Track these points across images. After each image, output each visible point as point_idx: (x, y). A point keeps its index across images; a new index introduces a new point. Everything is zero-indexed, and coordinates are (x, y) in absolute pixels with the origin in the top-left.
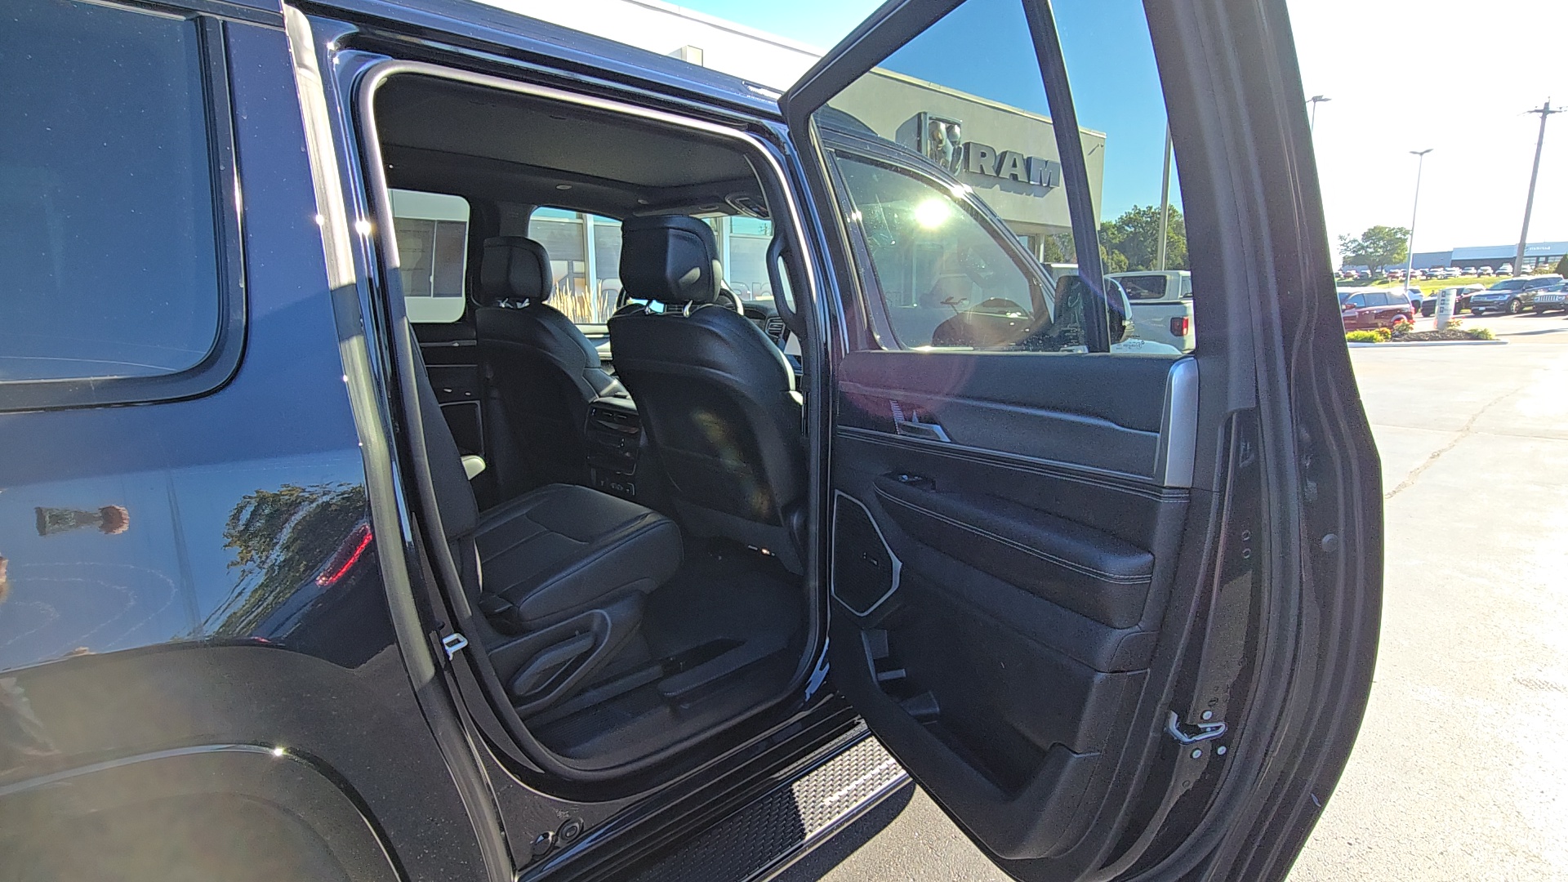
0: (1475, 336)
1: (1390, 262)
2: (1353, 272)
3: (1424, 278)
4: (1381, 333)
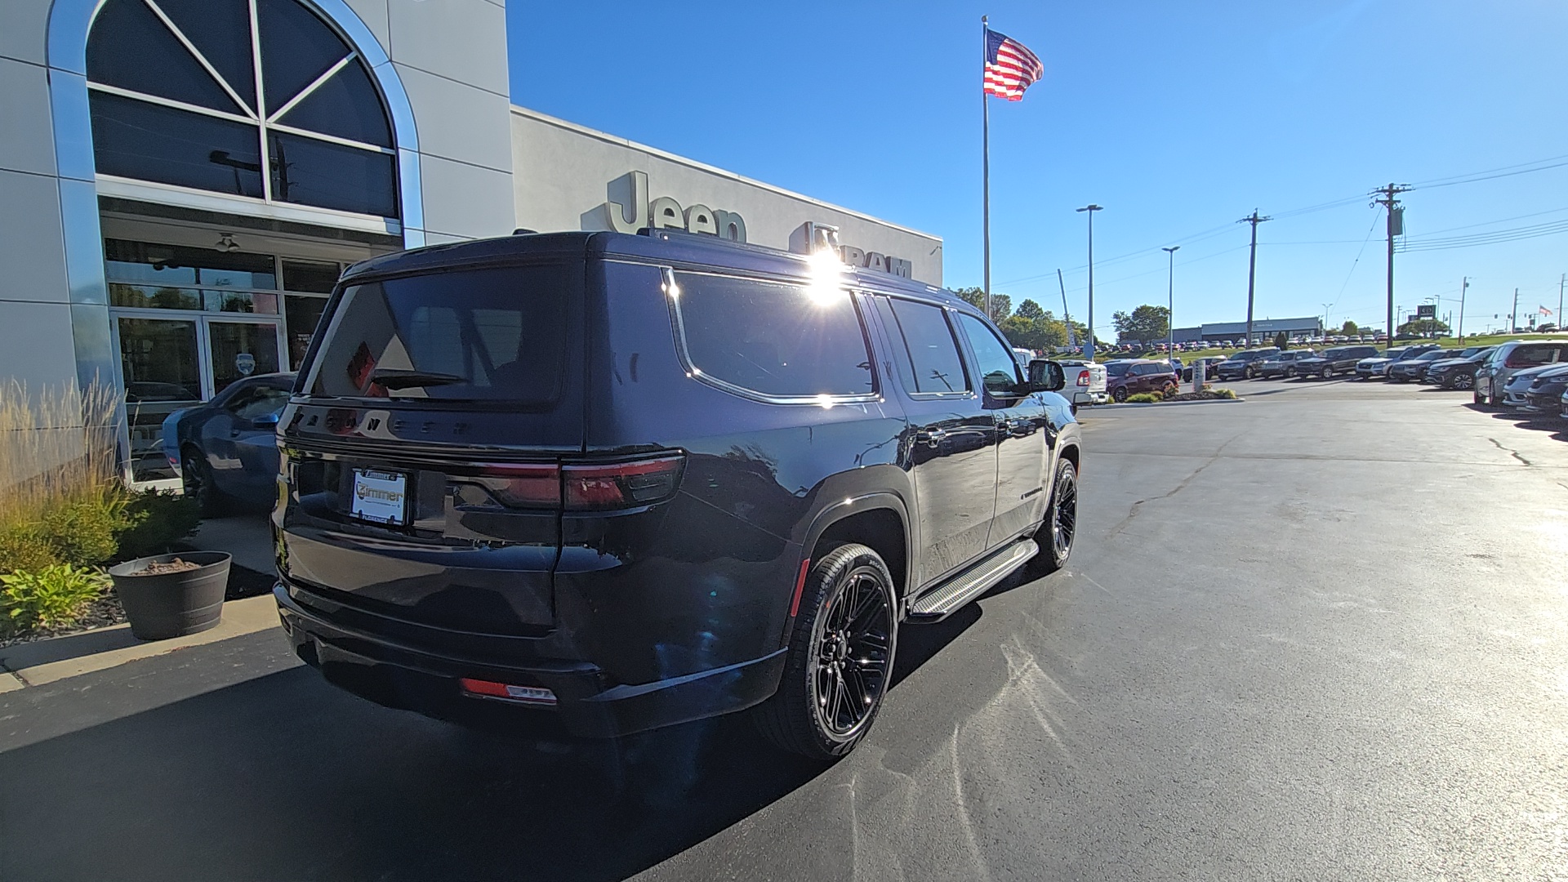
0: (1222, 396)
1: (1156, 337)
2: (1129, 346)
3: (1183, 350)
4: (1156, 395)
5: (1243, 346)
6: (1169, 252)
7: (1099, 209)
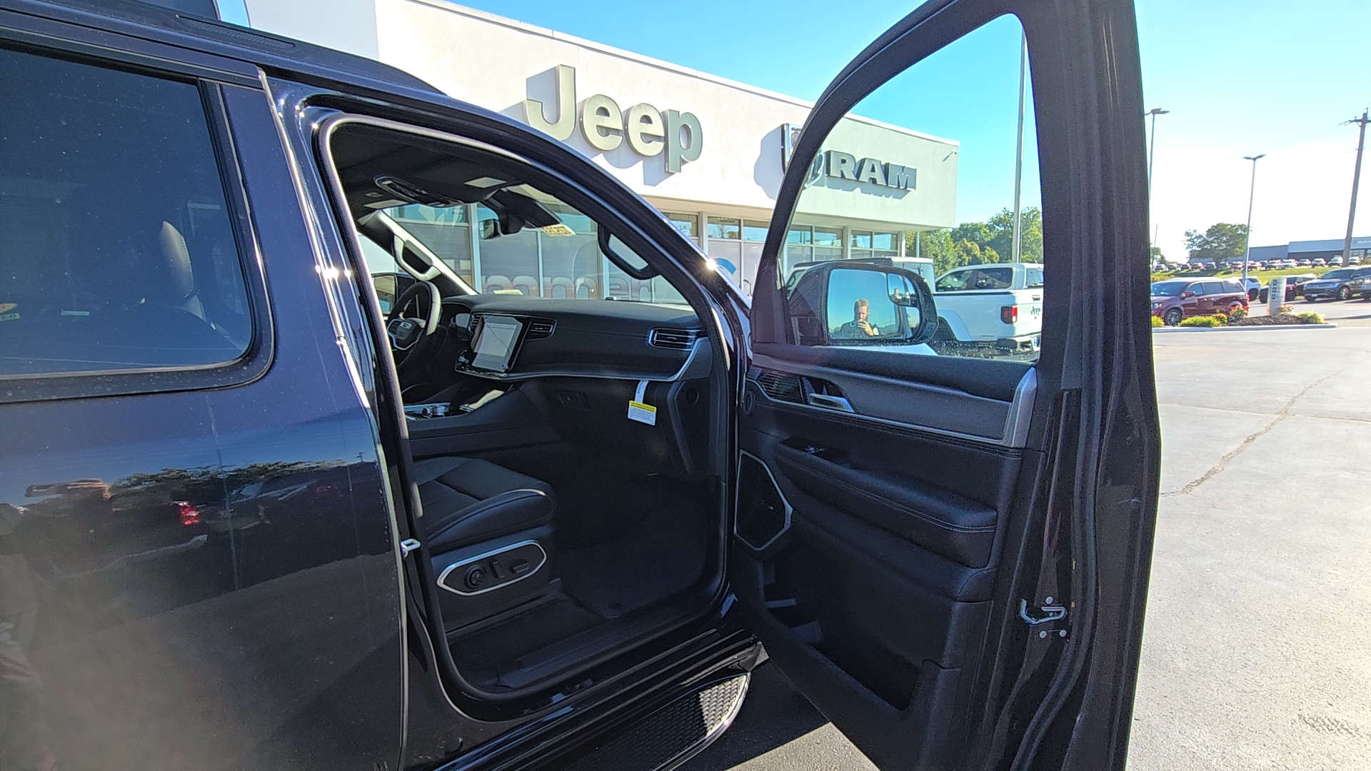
0: (1305, 321)
1: (1232, 255)
2: (1200, 264)
3: (1264, 268)
4: (1217, 318)
5: (1338, 264)
6: (1252, 161)
7: (1164, 112)
